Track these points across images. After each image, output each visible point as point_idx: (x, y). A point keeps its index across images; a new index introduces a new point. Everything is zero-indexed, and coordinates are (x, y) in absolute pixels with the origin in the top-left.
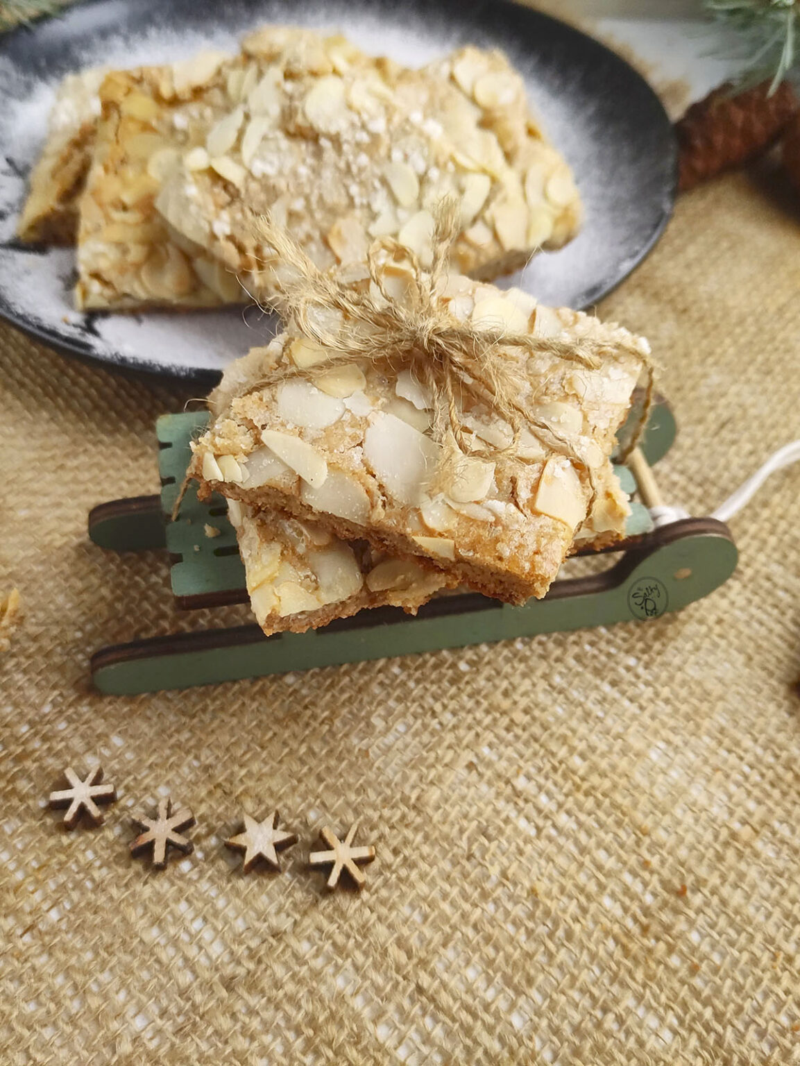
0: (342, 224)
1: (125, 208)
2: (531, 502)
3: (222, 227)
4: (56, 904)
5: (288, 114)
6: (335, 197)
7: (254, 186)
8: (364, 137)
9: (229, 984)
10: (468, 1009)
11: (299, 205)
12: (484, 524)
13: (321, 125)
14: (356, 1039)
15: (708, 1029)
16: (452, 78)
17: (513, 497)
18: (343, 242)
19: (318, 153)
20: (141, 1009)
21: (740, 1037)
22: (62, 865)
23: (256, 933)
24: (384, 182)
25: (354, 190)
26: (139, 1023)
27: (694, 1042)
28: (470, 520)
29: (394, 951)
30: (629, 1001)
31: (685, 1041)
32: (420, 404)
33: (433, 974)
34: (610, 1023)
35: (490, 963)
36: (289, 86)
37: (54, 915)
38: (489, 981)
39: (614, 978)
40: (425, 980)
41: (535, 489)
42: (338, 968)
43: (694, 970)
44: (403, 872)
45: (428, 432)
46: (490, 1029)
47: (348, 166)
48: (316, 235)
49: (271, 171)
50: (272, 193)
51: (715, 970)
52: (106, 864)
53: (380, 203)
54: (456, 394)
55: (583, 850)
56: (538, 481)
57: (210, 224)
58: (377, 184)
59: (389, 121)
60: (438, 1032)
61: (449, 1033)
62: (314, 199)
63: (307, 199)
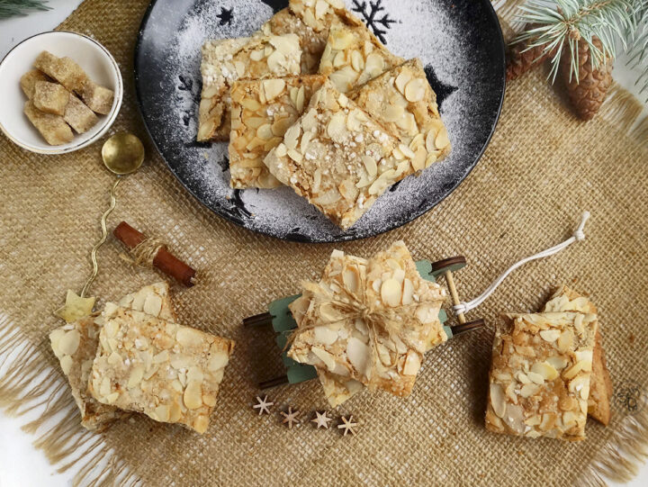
0: (344, 182)
1: (248, 152)
2: (402, 372)
3: (294, 180)
4: (259, 438)
5: (320, 132)
6: (342, 171)
7: (306, 164)
8: (354, 145)
9: (315, 462)
10: (386, 469)
11: (326, 172)
12: (387, 380)
13: (335, 139)
14: (353, 478)
15: (456, 474)
16: (395, 85)
17: (396, 369)
18: (345, 190)
19: (334, 149)
20: (289, 469)
21: (466, 477)
22: (260, 425)
23: (322, 446)
24: (362, 164)
25: (350, 167)
26: (289, 473)
27: (452, 478)
28: (383, 379)
29: (363, 451)
30: (435, 466)
31: (449, 478)
32: (364, 333)
33: (376, 459)
34: (428, 473)
35: (394, 455)
36: (320, 117)
37: (259, 441)
38: (393, 461)
39: (431, 460)
40: (373, 460)
41: (403, 366)
42: (348, 457)
43: (455, 458)
44: (367, 427)
45: (367, 344)
46: (392, 475)
47: (347, 156)
48: (334, 186)
49: (313, 158)
50: (315, 167)
51: (462, 458)
52: (273, 425)
53: (361, 173)
54: (376, 329)
55: (425, 420)
56: (404, 363)
57: (289, 179)
58: (360, 165)
59: (365, 136)
60: (377, 476)
61: (380, 476)
62: (332, 171)
63: (329, 169)
